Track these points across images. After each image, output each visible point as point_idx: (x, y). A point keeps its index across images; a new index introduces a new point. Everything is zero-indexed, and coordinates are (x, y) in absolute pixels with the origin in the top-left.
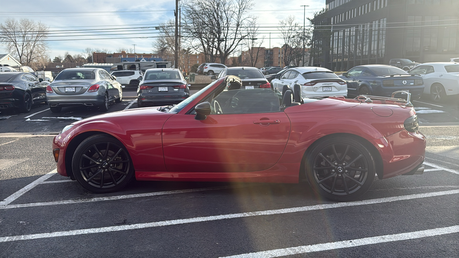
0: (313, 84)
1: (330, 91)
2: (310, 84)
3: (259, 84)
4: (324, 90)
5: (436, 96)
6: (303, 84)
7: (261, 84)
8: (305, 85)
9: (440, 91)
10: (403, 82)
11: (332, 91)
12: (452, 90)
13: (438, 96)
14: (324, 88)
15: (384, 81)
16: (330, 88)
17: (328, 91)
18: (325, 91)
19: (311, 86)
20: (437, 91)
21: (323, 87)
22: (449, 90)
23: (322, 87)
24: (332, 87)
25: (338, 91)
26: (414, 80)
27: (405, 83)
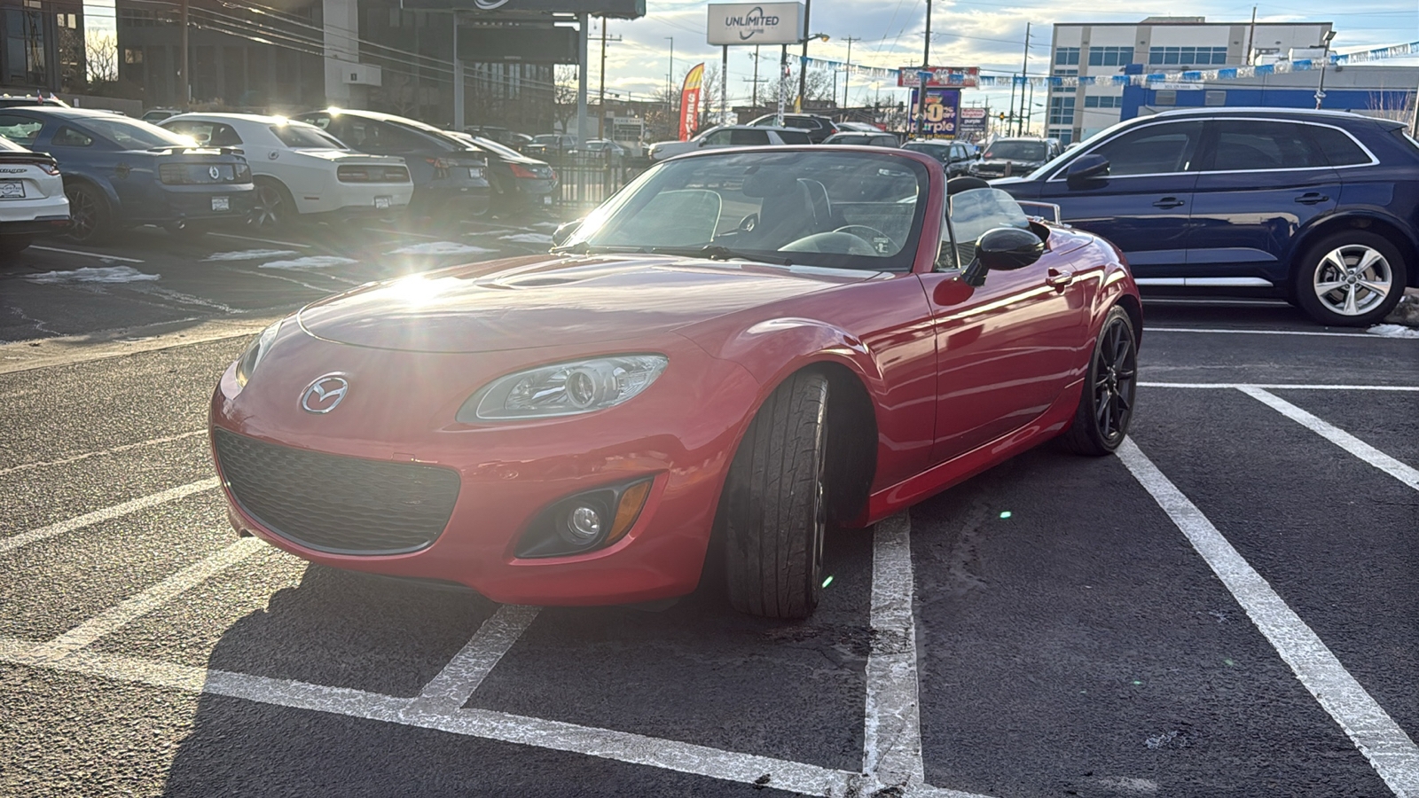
1: (20, 197)
5: (265, 216)
9: (277, 203)
10: (211, 172)
11: (27, 197)
12: (317, 199)
13: (268, 217)
16: (19, 185)
17: (14, 196)
18: (3, 196)
20: (266, 201)
22: (306, 198)
24: (24, 182)
25: (43, 197)
26: (233, 165)
27: (215, 175)
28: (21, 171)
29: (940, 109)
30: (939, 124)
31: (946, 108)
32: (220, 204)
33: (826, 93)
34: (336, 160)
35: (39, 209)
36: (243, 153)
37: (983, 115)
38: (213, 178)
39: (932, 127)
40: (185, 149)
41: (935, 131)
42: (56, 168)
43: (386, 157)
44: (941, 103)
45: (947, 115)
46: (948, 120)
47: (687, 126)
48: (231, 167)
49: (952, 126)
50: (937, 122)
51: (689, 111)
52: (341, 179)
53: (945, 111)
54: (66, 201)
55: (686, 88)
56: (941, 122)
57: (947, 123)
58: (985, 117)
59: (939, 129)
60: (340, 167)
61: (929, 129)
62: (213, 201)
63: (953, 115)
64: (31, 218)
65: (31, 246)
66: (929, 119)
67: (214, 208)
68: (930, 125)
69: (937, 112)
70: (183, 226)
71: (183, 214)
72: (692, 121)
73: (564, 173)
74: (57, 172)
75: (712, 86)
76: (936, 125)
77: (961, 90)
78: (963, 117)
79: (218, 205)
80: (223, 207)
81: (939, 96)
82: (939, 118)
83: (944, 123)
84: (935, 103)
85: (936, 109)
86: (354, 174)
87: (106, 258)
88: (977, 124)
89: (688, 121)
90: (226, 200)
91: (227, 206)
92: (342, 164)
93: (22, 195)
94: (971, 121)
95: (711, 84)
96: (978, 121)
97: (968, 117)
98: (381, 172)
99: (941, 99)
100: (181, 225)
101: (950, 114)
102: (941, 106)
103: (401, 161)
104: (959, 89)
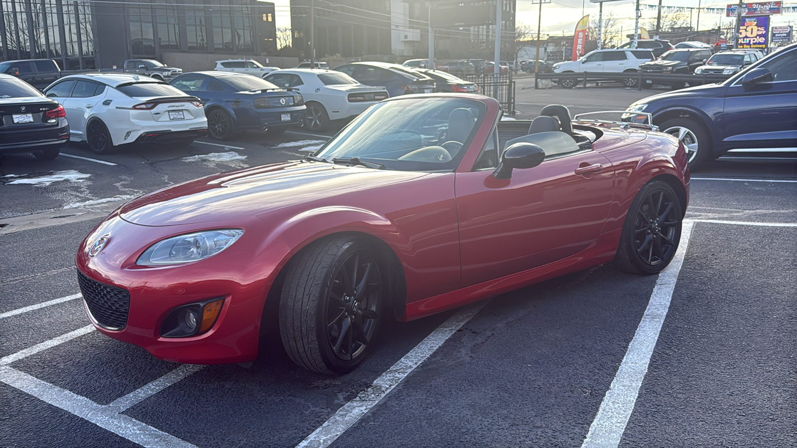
0: (150, 106)
1: (182, 118)
2: (144, 106)
3: (44, 109)
4: (171, 118)
5: (313, 122)
6: (131, 107)
7: (47, 109)
8: (134, 108)
9: (319, 115)
10: (281, 101)
11: (185, 119)
12: (338, 112)
13: (316, 122)
14: (170, 114)
15: (255, 100)
16: (181, 113)
17: (179, 119)
18: (173, 119)
19: (149, 111)
20: (314, 114)
21: (169, 111)
22: (333, 112)
23: (167, 112)
24: (184, 111)
25: (193, 118)
26: (293, 96)
27: (283, 102)
28: (182, 106)
29: (755, 28)
30: (755, 39)
31: (759, 28)
32: (286, 118)
33: (685, 23)
34: (347, 91)
35: (191, 124)
36: (299, 90)
37: (789, 30)
38: (282, 104)
39: (750, 41)
40: (267, 90)
41: (751, 43)
42: (201, 103)
43: (375, 87)
44: (756, 25)
45: (760, 33)
46: (760, 36)
47: (577, 52)
48: (292, 98)
49: (764, 39)
50: (753, 37)
51: (579, 43)
52: (350, 101)
53: (758, 30)
54: (206, 119)
55: (577, 30)
56: (756, 37)
57: (760, 38)
58: (790, 32)
59: (755, 42)
60: (349, 94)
61: (748, 42)
62: (282, 116)
63: (764, 32)
64: (187, 129)
65: (194, 141)
66: (748, 36)
67: (282, 120)
68: (748, 39)
69: (752, 30)
70: (267, 130)
71: (267, 124)
72: (580, 49)
73: (486, 87)
74: (201, 105)
75: (609, 23)
76: (752, 39)
77: (770, 16)
78: (774, 32)
79: (285, 118)
80: (287, 119)
81: (755, 21)
82: (755, 34)
83: (758, 37)
84: (751, 25)
85: (752, 29)
86: (357, 98)
87: (227, 147)
88: (784, 36)
89: (578, 49)
90: (289, 115)
91: (289, 119)
92: (350, 93)
93: (183, 117)
94: (780, 35)
95: (608, 23)
96: (785, 35)
97: (778, 32)
98: (372, 95)
99: (756, 23)
100: (265, 129)
101: (762, 31)
102: (756, 27)
103: (384, 89)
104: (769, 15)
